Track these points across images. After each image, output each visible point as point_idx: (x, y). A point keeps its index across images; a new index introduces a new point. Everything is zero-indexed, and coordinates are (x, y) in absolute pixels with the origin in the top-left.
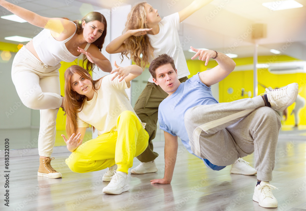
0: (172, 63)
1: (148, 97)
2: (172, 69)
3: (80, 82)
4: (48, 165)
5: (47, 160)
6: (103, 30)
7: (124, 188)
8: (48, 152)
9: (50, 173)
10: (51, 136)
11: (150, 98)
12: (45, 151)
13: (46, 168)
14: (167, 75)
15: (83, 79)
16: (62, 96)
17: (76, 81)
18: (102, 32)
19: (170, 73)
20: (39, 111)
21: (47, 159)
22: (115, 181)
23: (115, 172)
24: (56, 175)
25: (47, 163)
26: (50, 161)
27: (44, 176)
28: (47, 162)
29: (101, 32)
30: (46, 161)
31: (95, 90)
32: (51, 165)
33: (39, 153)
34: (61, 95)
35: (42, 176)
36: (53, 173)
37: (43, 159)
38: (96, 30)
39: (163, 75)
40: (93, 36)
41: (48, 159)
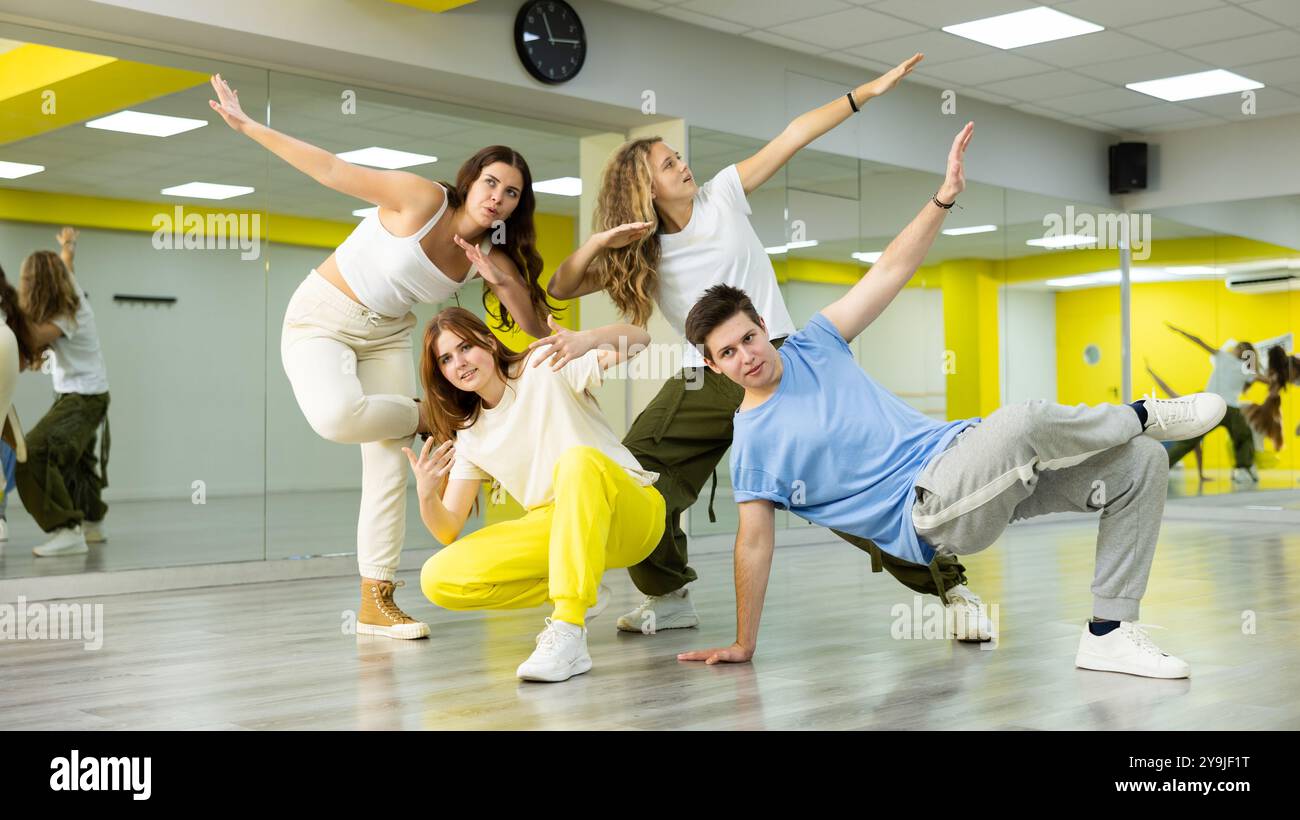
0: (749, 309)
1: (673, 409)
2: (753, 326)
3: (455, 355)
4: (388, 603)
5: (385, 588)
6: (520, 188)
7: (575, 665)
8: (386, 567)
9: (395, 623)
10: (394, 520)
11: (679, 410)
12: (376, 563)
13: (385, 613)
14: (740, 347)
15: (466, 347)
16: (417, 401)
17: (446, 354)
18: (518, 193)
19: (746, 339)
20: (359, 446)
21: (383, 585)
22: (549, 646)
23: (550, 622)
24: (414, 629)
25: (383, 598)
26: (393, 589)
27: (377, 632)
28: (384, 593)
29: (515, 195)
30: (381, 592)
31: (509, 382)
32: (395, 600)
33: (361, 570)
34: (416, 397)
35: (370, 632)
36: (406, 625)
37: (371, 586)
38: (500, 187)
39: (728, 351)
40: (491, 205)
41: (388, 585)
